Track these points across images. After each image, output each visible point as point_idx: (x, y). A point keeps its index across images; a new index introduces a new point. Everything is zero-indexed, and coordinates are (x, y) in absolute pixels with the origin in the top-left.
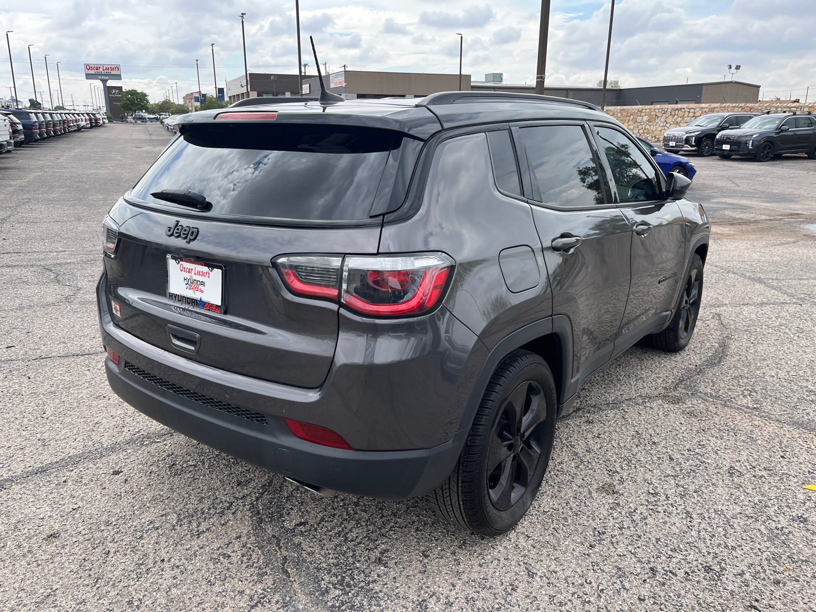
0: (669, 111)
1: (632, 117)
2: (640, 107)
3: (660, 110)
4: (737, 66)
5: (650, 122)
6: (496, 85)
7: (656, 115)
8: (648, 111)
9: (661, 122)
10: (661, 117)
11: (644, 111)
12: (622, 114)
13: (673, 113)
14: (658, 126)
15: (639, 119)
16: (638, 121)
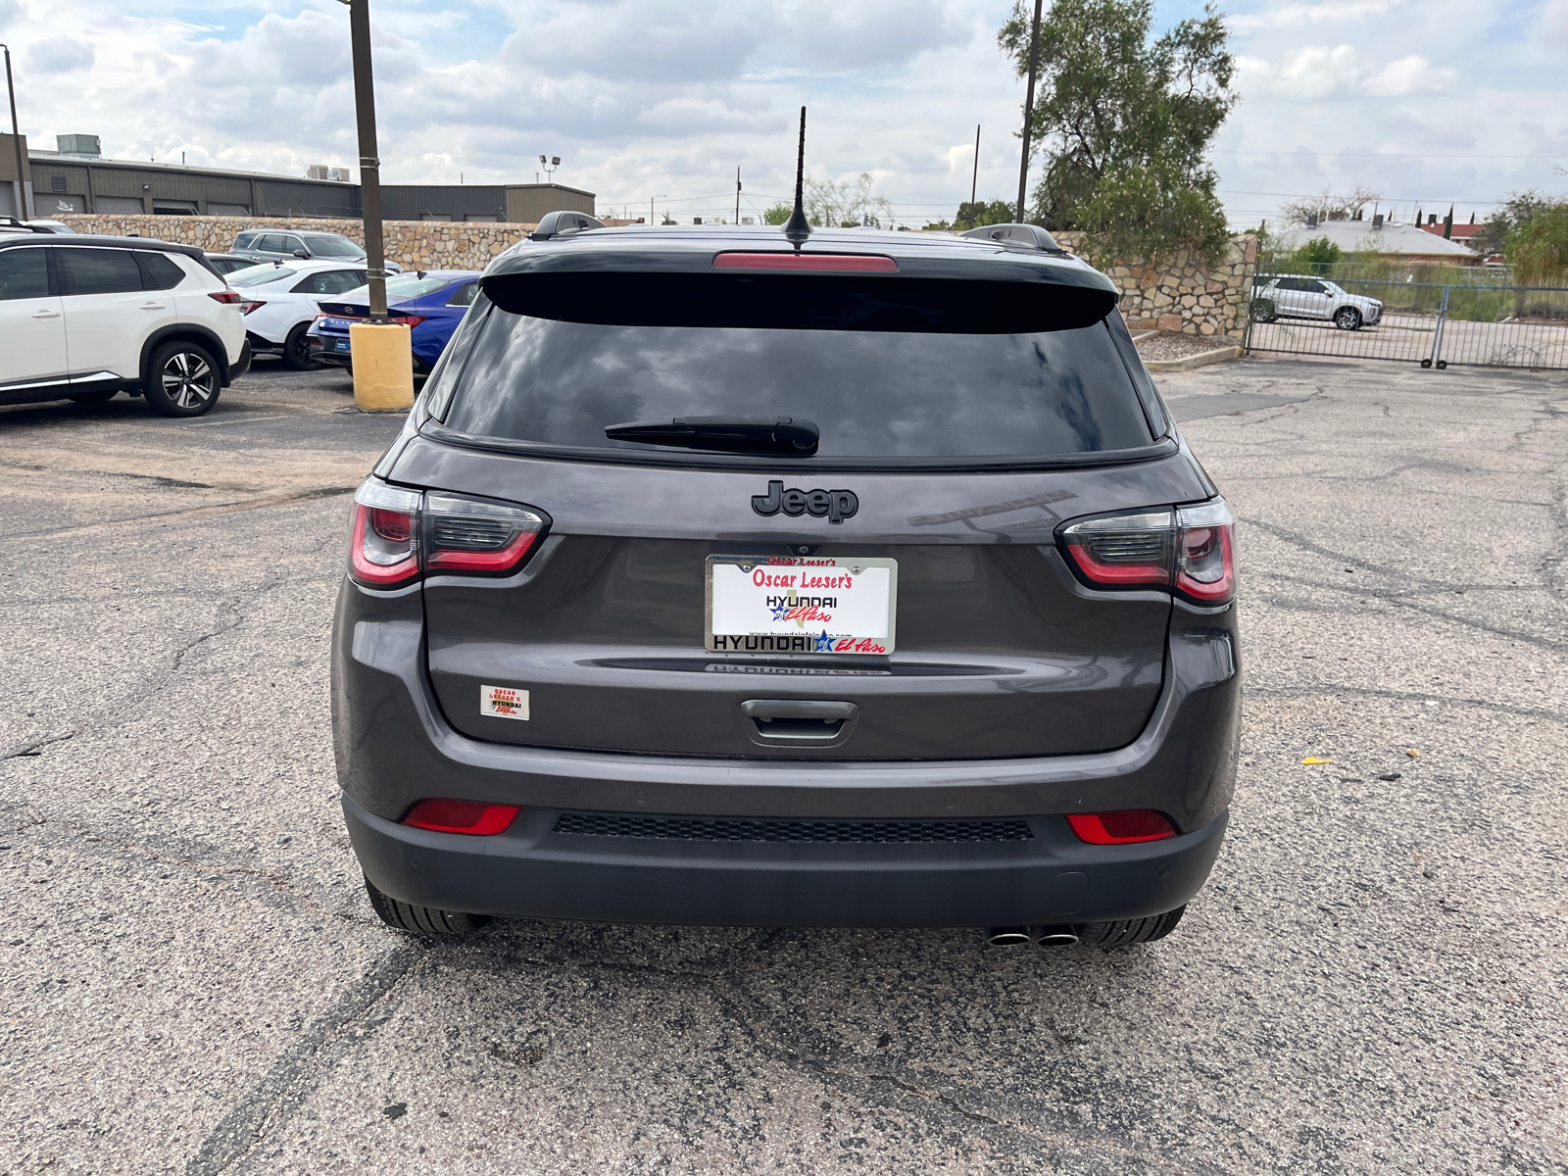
0: (492, 233)
1: (425, 242)
2: (438, 224)
3: (476, 232)
4: (554, 158)
5: (460, 252)
6: (87, 160)
7: (469, 240)
8: (453, 231)
9: (481, 253)
10: (480, 243)
11: (445, 231)
12: (404, 235)
13: (499, 239)
14: (476, 260)
15: (439, 246)
16: (439, 249)
